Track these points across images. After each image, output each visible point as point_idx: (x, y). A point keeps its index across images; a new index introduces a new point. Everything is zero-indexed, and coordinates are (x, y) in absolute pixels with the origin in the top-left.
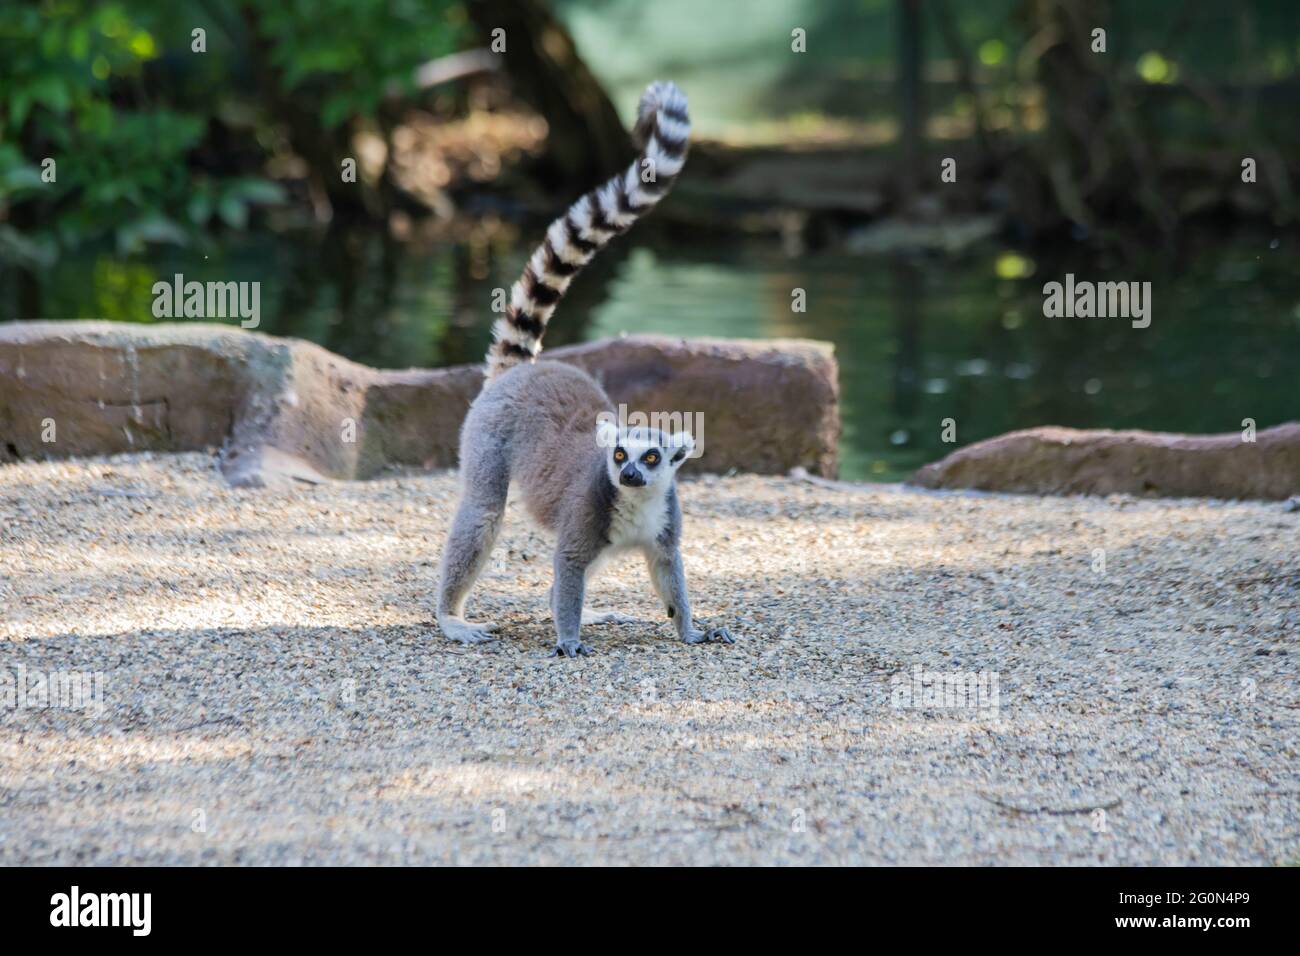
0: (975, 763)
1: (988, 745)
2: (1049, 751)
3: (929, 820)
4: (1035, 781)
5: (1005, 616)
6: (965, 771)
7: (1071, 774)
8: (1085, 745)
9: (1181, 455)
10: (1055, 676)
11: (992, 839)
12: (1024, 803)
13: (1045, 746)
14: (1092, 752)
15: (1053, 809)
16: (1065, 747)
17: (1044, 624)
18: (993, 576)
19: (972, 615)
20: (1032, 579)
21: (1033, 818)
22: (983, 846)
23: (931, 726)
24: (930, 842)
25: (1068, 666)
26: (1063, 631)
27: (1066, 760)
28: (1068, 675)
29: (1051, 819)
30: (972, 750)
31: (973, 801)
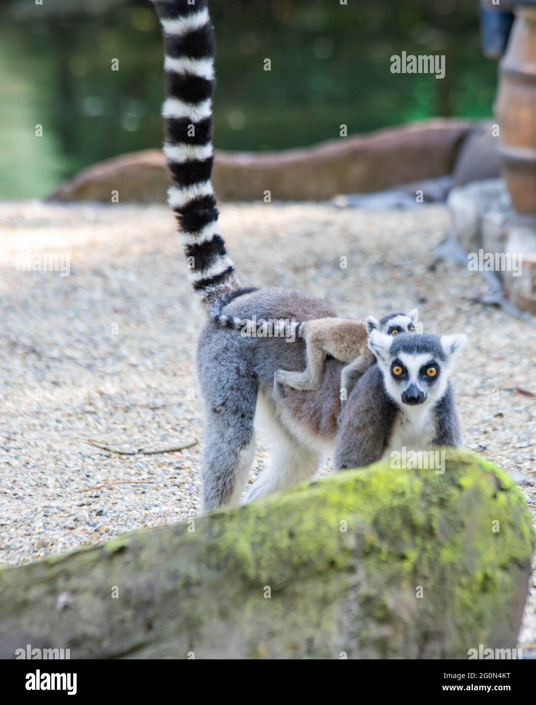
0: (90, 418)
1: (100, 404)
2: (147, 406)
3: (52, 465)
4: (136, 429)
5: (118, 303)
6: (80, 425)
7: (163, 423)
8: (175, 399)
9: (252, 171)
10: (154, 346)
11: (99, 477)
12: (126, 448)
13: (144, 402)
14: (180, 405)
15: (148, 450)
16: (159, 402)
17: (147, 308)
18: (108, 272)
19: (92, 303)
20: (139, 274)
21: (132, 458)
22: (92, 483)
23: (58, 391)
24: (51, 482)
25: (165, 339)
26: (161, 310)
27: (159, 412)
28: (163, 347)
29: (145, 459)
30: (88, 408)
31: (86, 449)
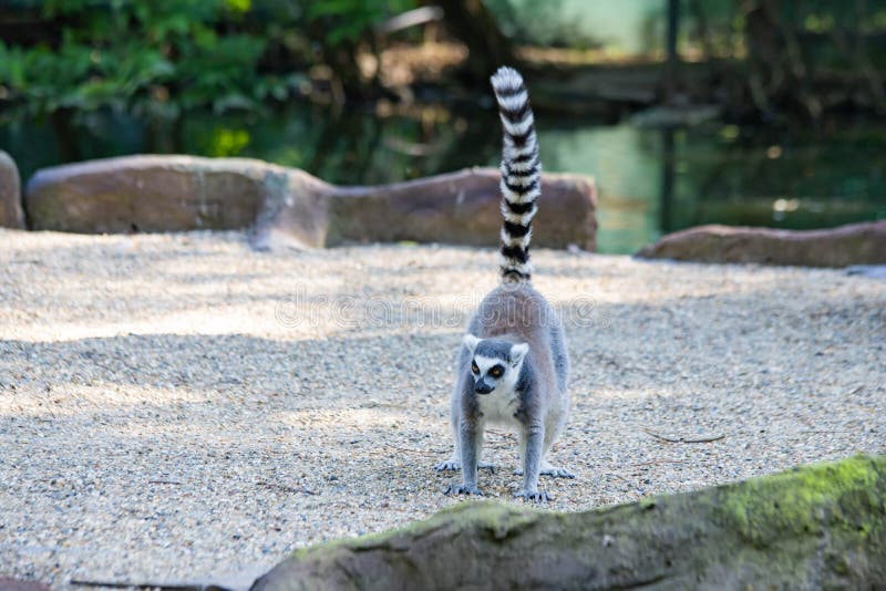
0: (648, 414)
1: (657, 404)
2: (691, 407)
3: (616, 445)
4: (680, 424)
5: (678, 332)
6: (641, 418)
7: (701, 421)
8: (712, 404)
9: (787, 243)
10: (702, 365)
11: (650, 456)
12: (672, 436)
13: (689, 405)
14: (715, 408)
15: (687, 440)
16: (700, 405)
17: (699, 337)
18: (674, 309)
19: (660, 331)
20: (696, 312)
21: (675, 444)
22: (644, 460)
23: (628, 393)
24: (615, 457)
25: (711, 360)
26: (709, 339)
27: (700, 413)
28: (708, 366)
29: (685, 446)
30: (648, 406)
31: (642, 435)
